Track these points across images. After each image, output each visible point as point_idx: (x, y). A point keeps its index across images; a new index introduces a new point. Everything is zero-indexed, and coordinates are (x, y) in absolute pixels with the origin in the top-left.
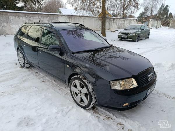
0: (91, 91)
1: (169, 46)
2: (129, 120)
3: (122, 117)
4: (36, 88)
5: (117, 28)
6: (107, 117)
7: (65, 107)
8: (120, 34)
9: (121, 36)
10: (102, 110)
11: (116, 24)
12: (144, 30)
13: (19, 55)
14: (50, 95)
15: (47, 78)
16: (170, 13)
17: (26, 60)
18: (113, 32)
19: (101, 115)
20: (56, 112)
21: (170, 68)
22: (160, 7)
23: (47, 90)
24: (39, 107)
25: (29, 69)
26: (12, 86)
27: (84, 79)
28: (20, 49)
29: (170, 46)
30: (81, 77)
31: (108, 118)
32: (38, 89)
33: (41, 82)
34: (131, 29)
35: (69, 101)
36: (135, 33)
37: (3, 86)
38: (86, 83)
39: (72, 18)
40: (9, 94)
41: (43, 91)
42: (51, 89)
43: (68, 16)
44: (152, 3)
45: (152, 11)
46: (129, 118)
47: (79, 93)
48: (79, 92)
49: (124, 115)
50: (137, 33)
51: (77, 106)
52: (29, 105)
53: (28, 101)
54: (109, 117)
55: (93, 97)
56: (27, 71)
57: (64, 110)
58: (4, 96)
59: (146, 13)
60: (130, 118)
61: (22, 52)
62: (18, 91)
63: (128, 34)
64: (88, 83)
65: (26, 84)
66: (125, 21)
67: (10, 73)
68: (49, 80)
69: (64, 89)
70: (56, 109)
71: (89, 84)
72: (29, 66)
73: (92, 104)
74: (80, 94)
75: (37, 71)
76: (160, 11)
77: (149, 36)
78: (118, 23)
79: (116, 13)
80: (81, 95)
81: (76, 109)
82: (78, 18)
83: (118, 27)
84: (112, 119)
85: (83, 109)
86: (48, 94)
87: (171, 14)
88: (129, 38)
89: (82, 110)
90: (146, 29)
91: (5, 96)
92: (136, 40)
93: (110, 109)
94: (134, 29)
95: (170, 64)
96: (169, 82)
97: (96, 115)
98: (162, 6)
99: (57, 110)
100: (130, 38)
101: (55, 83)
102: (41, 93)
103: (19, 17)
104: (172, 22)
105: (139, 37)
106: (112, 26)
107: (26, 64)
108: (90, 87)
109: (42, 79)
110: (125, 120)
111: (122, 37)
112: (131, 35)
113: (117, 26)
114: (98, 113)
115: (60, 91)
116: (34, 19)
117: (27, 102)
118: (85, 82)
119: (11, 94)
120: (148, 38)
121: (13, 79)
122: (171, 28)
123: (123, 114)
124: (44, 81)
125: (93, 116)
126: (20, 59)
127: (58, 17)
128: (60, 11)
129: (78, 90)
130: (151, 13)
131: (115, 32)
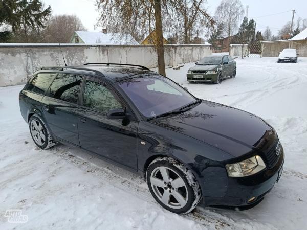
0: (191, 183)
1: (271, 87)
2: (256, 224)
3: (243, 220)
4: (81, 186)
5: (181, 62)
6: (219, 223)
7: (146, 215)
8: (190, 73)
9: (193, 75)
10: (208, 211)
11: (180, 55)
12: (227, 63)
13: (33, 126)
14: (110, 195)
15: (92, 164)
16: (258, 32)
17: (50, 135)
18: (177, 69)
19: (209, 221)
20: (133, 226)
21: (285, 125)
22: (242, 22)
23: (101, 186)
24: (99, 221)
25: (54, 151)
26: (35, 187)
27: (177, 163)
28: (36, 115)
29: (273, 88)
30: (171, 160)
31: (222, 225)
32: (85, 187)
33: (85, 173)
34: (207, 63)
35: (146, 202)
36: (215, 70)
37: (17, 189)
38: (182, 170)
39: (108, 51)
40: (35, 202)
41: (95, 189)
42: (107, 184)
43: (101, 48)
44: (228, 17)
45: (230, 29)
46: (255, 220)
47: (166, 188)
48: (166, 186)
49: (246, 217)
50: (218, 69)
51: (163, 211)
52: (78, 219)
53: (74, 212)
54: (224, 223)
55: (196, 193)
56: (51, 154)
57: (145, 221)
58: (27, 209)
59: (221, 33)
60: (257, 219)
61: (40, 121)
62: (48, 195)
63: (204, 72)
64: (185, 170)
65: (60, 180)
66: (192, 49)
67: (21, 161)
68: (98, 167)
69: (130, 181)
70: (131, 221)
71: (187, 172)
72: (54, 144)
73: (194, 204)
74: (169, 189)
75: (70, 153)
76: (243, 29)
77: (235, 73)
78: (182, 53)
79: (174, 35)
80: (170, 191)
81: (165, 216)
82: (117, 49)
83: (183, 60)
84: (228, 225)
85: (177, 214)
86: (105, 194)
87: (259, 34)
88: (205, 79)
89: (176, 216)
90: (230, 62)
91: (29, 207)
92: (218, 81)
93: (219, 209)
94: (211, 63)
95: (284, 120)
96: (292, 150)
97: (202, 223)
98: (244, 21)
99: (134, 222)
100: (208, 79)
101: (110, 171)
102: (92, 194)
103: (13, 54)
104: (264, 46)
105: (222, 77)
106: (174, 60)
107: (49, 143)
108: (190, 176)
109: (85, 167)
110: (250, 224)
111: (195, 77)
112: (208, 73)
113: (181, 58)
114: (204, 219)
115: (125, 186)
116: (41, 55)
117: (74, 214)
118: (180, 168)
119: (38, 203)
120: (235, 75)
121: (31, 172)
122: (264, 56)
123: (243, 214)
124: (90, 170)
125: (198, 225)
126: (34, 133)
127: (83, 50)
128: (78, 36)
129: (165, 183)
130: (229, 32)
131: (179, 68)
